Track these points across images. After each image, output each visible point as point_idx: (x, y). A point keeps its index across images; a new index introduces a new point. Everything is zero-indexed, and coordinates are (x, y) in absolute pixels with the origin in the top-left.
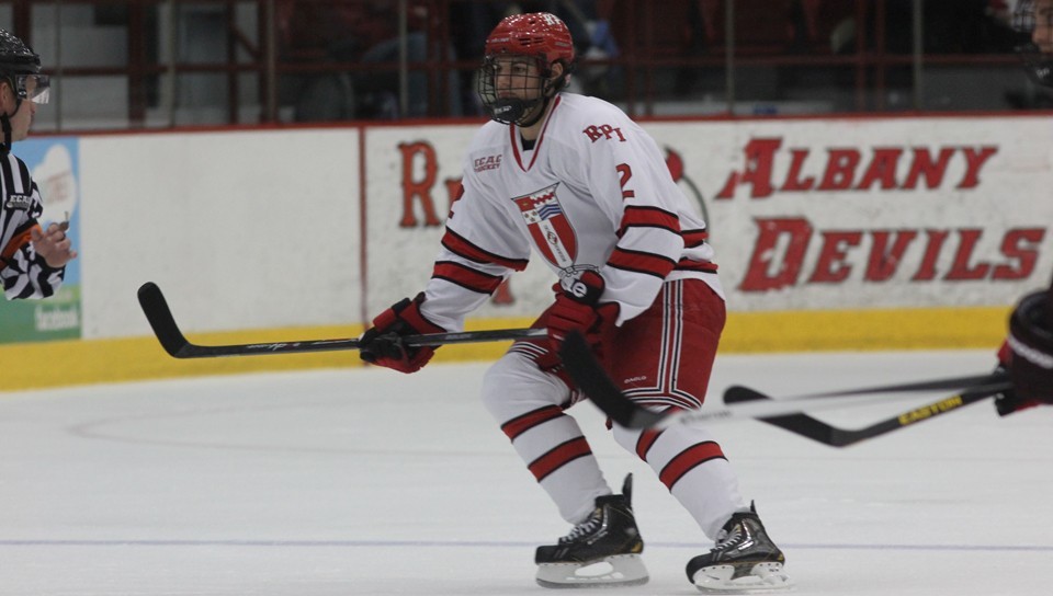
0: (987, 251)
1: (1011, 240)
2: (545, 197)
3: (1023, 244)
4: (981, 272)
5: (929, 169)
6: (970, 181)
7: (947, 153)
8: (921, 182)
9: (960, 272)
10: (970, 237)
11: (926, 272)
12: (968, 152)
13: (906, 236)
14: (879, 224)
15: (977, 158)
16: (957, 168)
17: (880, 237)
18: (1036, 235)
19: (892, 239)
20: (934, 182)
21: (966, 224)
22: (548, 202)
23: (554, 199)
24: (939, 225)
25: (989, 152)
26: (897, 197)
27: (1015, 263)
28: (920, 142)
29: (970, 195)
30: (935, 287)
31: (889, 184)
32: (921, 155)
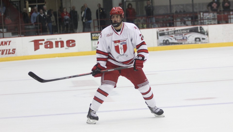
0: (11, 51)
1: (13, 50)
2: (124, 41)
3: (14, 50)
4: (10, 53)
5: (6, 43)
6: (9, 44)
7: (7, 42)
8: (5, 45)
9: (9, 53)
10: (10, 50)
11: (6, 54)
12: (9, 41)
13: (4, 50)
14: (2, 49)
15: (10, 42)
16: (8, 43)
17: (2, 50)
18: (15, 49)
19: (3, 51)
20: (6, 45)
21: (9, 49)
22: (124, 42)
23: (126, 41)
24: (7, 49)
25: (11, 41)
26: (3, 46)
27: (13, 52)
28: (5, 41)
29: (9, 46)
30: (7, 55)
31: (3, 45)
32: (5, 42)
